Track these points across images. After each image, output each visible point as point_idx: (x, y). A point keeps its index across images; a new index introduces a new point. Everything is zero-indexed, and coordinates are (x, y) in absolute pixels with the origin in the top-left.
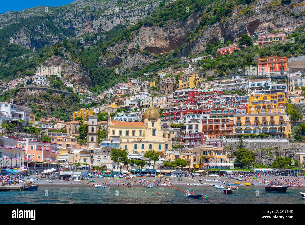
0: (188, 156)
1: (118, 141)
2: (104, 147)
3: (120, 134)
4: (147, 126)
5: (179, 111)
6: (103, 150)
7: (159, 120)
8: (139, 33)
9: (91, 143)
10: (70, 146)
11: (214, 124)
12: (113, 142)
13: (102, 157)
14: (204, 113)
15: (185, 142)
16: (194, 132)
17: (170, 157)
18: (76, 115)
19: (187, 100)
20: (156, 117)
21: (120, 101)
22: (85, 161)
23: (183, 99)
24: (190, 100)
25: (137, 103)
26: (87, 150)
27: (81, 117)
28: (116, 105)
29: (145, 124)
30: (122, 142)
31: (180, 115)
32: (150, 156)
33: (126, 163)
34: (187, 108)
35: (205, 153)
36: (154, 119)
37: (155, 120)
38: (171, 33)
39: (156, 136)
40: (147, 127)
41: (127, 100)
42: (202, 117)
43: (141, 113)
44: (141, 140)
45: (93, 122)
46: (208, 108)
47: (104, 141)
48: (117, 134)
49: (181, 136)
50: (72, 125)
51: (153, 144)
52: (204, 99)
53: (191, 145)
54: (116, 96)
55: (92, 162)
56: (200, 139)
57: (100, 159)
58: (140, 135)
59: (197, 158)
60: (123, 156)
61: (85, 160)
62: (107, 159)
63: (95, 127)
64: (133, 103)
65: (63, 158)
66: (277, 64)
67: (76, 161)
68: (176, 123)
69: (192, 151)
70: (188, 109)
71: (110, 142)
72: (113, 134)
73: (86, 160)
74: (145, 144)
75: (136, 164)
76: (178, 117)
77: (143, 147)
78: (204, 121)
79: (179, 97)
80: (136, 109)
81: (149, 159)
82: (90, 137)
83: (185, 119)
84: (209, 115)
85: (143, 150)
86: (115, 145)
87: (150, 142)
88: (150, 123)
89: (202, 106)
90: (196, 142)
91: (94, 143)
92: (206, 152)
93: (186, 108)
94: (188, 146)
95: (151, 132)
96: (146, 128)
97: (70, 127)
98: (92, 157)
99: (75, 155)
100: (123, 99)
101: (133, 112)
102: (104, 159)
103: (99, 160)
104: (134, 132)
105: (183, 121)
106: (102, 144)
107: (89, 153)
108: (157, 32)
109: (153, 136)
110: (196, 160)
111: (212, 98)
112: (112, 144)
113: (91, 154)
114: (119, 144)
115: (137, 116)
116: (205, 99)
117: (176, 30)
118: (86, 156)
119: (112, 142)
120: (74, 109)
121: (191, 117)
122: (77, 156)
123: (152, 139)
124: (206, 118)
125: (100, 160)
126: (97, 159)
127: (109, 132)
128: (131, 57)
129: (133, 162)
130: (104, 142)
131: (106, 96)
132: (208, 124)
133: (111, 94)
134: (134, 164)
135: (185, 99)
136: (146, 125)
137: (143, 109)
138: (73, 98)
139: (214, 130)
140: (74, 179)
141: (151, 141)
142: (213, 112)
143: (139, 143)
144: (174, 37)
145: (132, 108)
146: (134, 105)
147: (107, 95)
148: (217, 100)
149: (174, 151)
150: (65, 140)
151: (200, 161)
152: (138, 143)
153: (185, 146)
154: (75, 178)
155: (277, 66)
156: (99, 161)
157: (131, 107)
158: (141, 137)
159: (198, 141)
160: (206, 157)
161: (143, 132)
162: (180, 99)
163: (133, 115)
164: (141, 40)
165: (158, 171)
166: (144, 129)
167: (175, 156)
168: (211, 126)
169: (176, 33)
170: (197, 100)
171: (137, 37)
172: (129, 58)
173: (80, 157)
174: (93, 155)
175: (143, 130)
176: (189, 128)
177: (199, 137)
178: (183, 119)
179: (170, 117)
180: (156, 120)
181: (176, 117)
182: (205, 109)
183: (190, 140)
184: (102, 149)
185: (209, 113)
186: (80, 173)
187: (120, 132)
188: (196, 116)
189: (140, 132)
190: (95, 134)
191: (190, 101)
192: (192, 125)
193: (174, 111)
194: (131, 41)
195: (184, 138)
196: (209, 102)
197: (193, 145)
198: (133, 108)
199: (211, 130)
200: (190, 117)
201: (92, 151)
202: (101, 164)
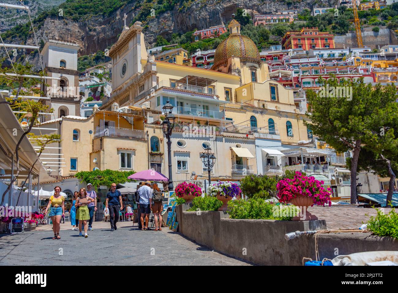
4: (240, 76)
7: (265, 66)
8: (43, 25)
22: (123, 165)
29: (233, 73)
37: (257, 65)
38: (90, 30)
39: (278, 102)
40: (241, 81)
44: (263, 105)
45: (63, 62)
46: (294, 76)
51: (293, 122)
57: (188, 154)
58: (228, 100)
61: (123, 156)
63: (71, 79)
66: (320, 41)
73: (129, 156)
74: (276, 120)
77: (272, 127)
79: (208, 64)
82: (55, 108)
86: (204, 110)
87: (286, 114)
88: (246, 72)
89: (278, 73)
95: (266, 90)
99: (69, 129)
103: (182, 159)
108: (70, 27)
109: (272, 101)
112: (193, 107)
113: (150, 131)
117: (98, 28)
118: (127, 138)
122: (76, 137)
125: (186, 159)
126: (175, 154)
128: (30, 59)
136: (236, 75)
143: (261, 113)
144: (95, 36)
146: (83, 94)
152: (257, 113)
155: (320, 43)
156: (184, 163)
161: (233, 92)
164: (47, 36)
166: (236, 87)
169: (98, 30)
171: (41, 31)
172: (27, 59)
174: (159, 134)
175: (233, 87)
180: (259, 64)
182: (284, 79)
189: (227, 93)
190: (72, 100)
194: (30, 36)
202: (193, 177)
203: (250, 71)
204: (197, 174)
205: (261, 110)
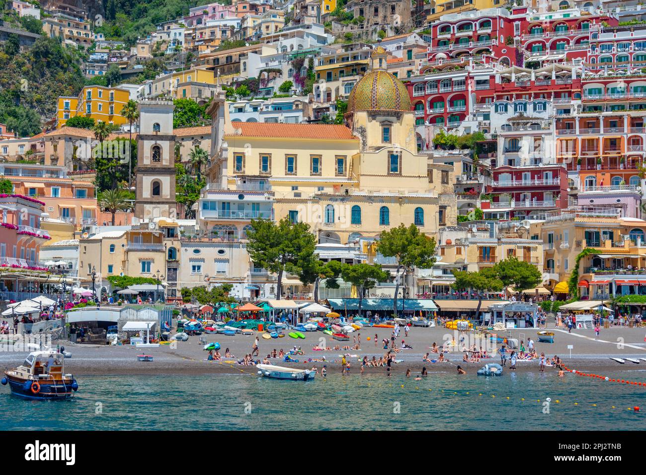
0: (528, 249)
1: (263, 194)
2: (213, 215)
3: (265, 168)
4: (364, 136)
5: (463, 88)
6: (210, 227)
7: (409, 118)
9: (151, 203)
10: (74, 216)
11: (602, 135)
12: (247, 198)
13: (209, 253)
14: (558, 95)
15: (496, 199)
16: (528, 163)
17: (459, 252)
18: (67, 109)
19: (487, 50)
20: (398, 105)
21: (223, 61)
22: (144, 270)
23: (472, 44)
24: (497, 49)
25: (290, 67)
26: (151, 226)
27: (89, 115)
28: (212, 74)
29: (355, 133)
30: (277, 196)
31: (466, 103)
32: (404, 249)
33: (308, 276)
34: (493, 77)
35: (592, 237)
36: (388, 114)
37: (394, 119)
39: (400, 175)
40: (364, 143)
41: (250, 55)
42: (551, 111)
43: (311, 102)
44: (347, 191)
45: (157, 126)
46: (574, 77)
47: (210, 192)
48: (252, 168)
49: (482, 180)
50: (62, 143)
51: (392, 207)
52: (548, 45)
53: (520, 212)
54: (195, 49)
55: (173, 271)
56: (556, 190)
57: (203, 260)
58: (340, 172)
59: (557, 258)
60: (299, 249)
61: (144, 264)
62: (227, 261)
63: (165, 146)
64: (274, 65)
65: (56, 259)
67: (110, 268)
68: (453, 132)
69: (538, 231)
70: (498, 80)
71: (235, 198)
72: (239, 168)
73: (149, 264)
74: (365, 207)
75: (347, 278)
76: (459, 108)
77: (356, 215)
78: (565, 125)
79: (458, 41)
80: (286, 88)
81: (394, 260)
82: (147, 181)
83: (487, 117)
84: (579, 102)
85: (356, 228)
86: (253, 209)
87: (381, 199)
88: (374, 130)
89: (550, 71)
90: (540, 198)
91: (163, 203)
92: (597, 233)
93: (488, 78)
94: (512, 214)
95: (381, 161)
96: (361, 146)
97: (55, 149)
98: (172, 253)
99: (106, 245)
100: (235, 53)
101: (275, 96)
102: (217, 260)
103: (196, 264)
104: (316, 162)
105: (480, 123)
106: (205, 206)
107: (159, 240)
109: (389, 175)
110: (557, 264)
111: (578, 42)
112: (241, 207)
113: (168, 243)
114: (269, 206)
115: (297, 110)
116: (554, 47)
118: (148, 250)
119: (241, 197)
120: (49, 93)
121: (511, 109)
122: (112, 250)
123: (389, 187)
124: (567, 111)
125: (201, 264)
126: (191, 260)
127: (226, 160)
129: (337, 272)
130: (211, 197)
131: (158, 48)
132: (579, 135)
133: (177, 42)
134: (340, 281)
135: (481, 45)
136: (359, 135)
137: (315, 85)
138: (46, 54)
139: (601, 155)
140: (133, 339)
141: (385, 193)
142: (590, 92)
143: (342, 200)
145: (270, 85)
146: (279, 72)
147: (163, 47)
148: (603, 48)
149: (475, 230)
150: (55, 192)
151: (577, 267)
152: (336, 200)
153: (502, 215)
154: (135, 333)
156: (199, 267)
157: (269, 80)
158: (342, 180)
159: (547, 194)
160: (601, 252)
161: (349, 161)
162: (462, 47)
163: (278, 108)
165: (427, 304)
166: (355, 152)
167: (481, 248)
168: (591, 141)
170: (522, 49)
173: (127, 252)
174: (177, 245)
175: (350, 154)
176: (507, 151)
177: (550, 182)
178: (481, 119)
179: (430, 111)
180: (398, 116)
181: (449, 109)
182: (560, 82)
183: (516, 193)
184: (206, 223)
185: (579, 96)
186: (155, 315)
187: (265, 161)
188: (530, 107)
189: (340, 161)
190: (166, 171)
191: (499, 54)
192: (521, 136)
193: (442, 90)
195: (493, 184)
196: (570, 57)
197: (528, 212)
198: (276, 84)
199: (591, 155)
200: (506, 110)
201: (170, 232)
202: (206, 278)
203: (381, 127)
204: (210, 276)
205: (341, 198)
